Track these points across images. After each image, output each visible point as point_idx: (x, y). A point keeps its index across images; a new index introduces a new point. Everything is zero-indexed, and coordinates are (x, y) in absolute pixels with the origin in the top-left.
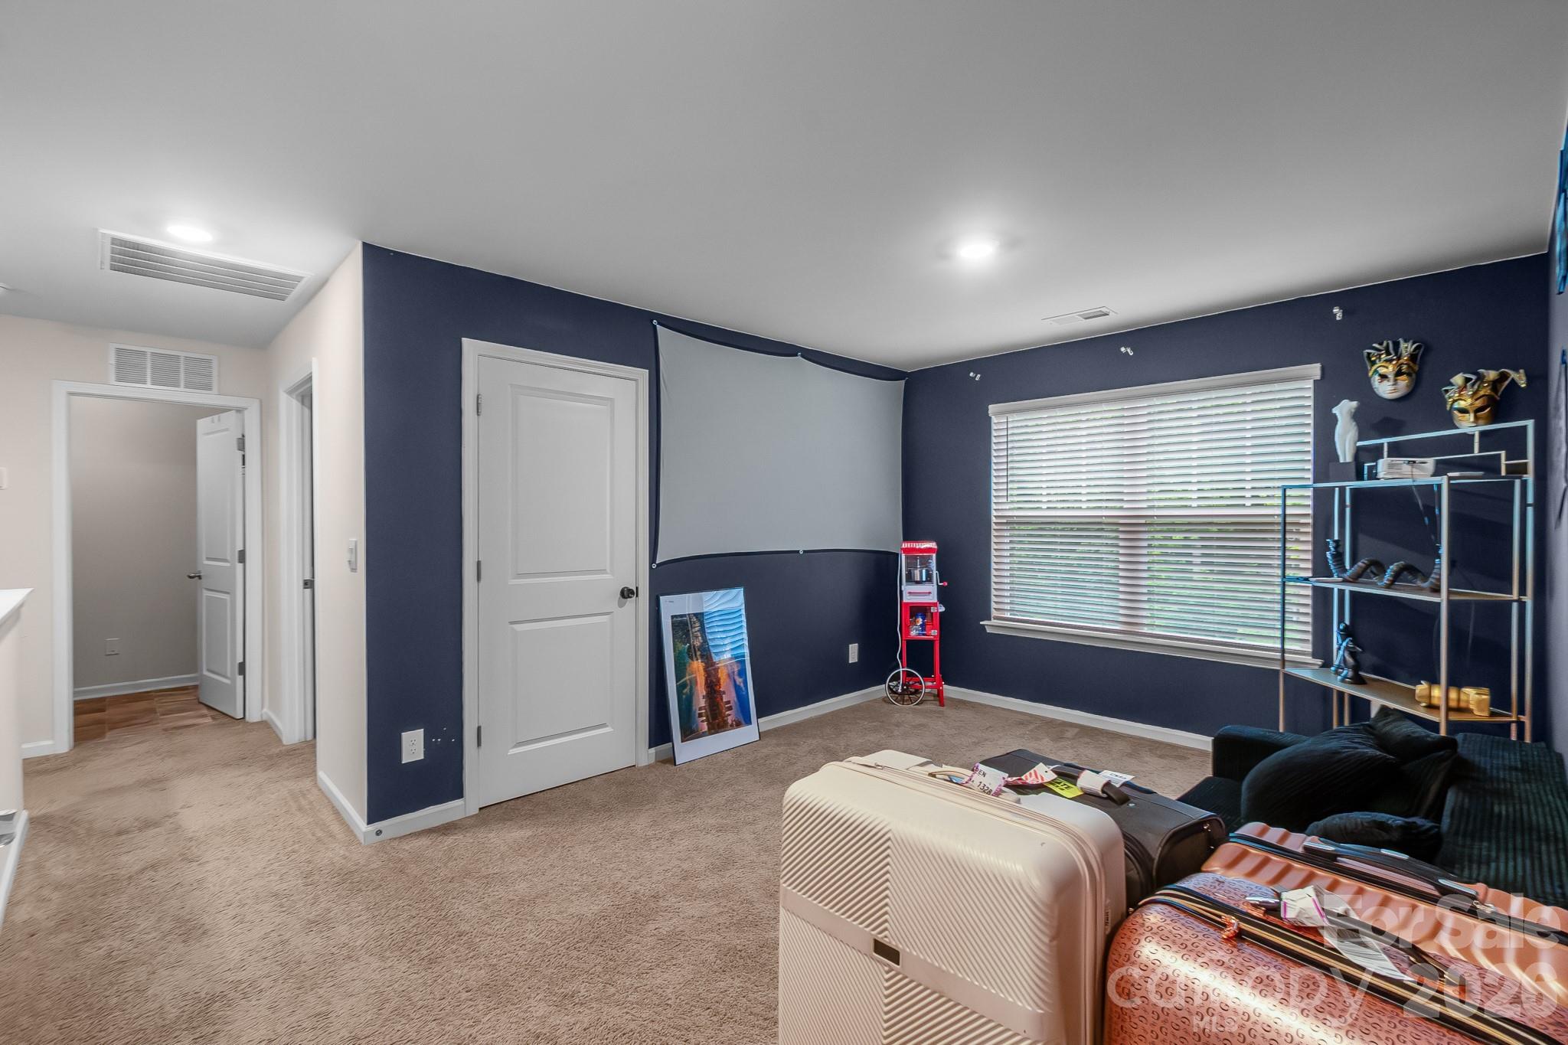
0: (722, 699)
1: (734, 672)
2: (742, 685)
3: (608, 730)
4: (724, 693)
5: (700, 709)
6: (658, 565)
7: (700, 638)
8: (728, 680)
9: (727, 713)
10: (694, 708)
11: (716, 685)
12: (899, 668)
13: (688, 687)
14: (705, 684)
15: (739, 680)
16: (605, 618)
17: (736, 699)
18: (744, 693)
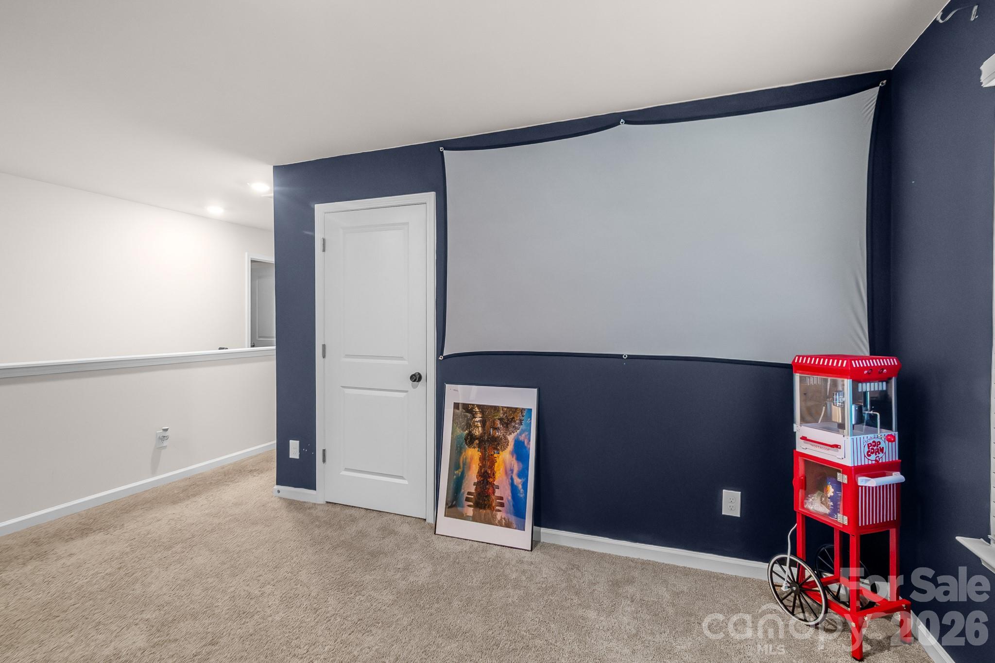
0: (494, 493)
1: (512, 471)
2: (520, 486)
3: (405, 482)
4: (498, 487)
5: (469, 493)
6: (445, 358)
7: (480, 429)
8: (504, 478)
9: (497, 508)
10: (463, 491)
11: (490, 477)
12: (786, 552)
13: (461, 470)
14: (478, 472)
15: (518, 481)
16: (402, 395)
17: (510, 498)
18: (522, 496)
